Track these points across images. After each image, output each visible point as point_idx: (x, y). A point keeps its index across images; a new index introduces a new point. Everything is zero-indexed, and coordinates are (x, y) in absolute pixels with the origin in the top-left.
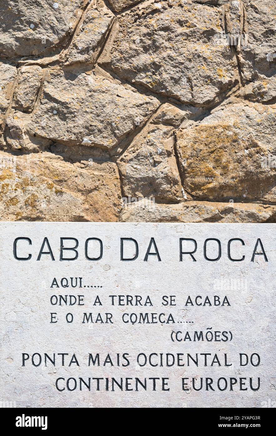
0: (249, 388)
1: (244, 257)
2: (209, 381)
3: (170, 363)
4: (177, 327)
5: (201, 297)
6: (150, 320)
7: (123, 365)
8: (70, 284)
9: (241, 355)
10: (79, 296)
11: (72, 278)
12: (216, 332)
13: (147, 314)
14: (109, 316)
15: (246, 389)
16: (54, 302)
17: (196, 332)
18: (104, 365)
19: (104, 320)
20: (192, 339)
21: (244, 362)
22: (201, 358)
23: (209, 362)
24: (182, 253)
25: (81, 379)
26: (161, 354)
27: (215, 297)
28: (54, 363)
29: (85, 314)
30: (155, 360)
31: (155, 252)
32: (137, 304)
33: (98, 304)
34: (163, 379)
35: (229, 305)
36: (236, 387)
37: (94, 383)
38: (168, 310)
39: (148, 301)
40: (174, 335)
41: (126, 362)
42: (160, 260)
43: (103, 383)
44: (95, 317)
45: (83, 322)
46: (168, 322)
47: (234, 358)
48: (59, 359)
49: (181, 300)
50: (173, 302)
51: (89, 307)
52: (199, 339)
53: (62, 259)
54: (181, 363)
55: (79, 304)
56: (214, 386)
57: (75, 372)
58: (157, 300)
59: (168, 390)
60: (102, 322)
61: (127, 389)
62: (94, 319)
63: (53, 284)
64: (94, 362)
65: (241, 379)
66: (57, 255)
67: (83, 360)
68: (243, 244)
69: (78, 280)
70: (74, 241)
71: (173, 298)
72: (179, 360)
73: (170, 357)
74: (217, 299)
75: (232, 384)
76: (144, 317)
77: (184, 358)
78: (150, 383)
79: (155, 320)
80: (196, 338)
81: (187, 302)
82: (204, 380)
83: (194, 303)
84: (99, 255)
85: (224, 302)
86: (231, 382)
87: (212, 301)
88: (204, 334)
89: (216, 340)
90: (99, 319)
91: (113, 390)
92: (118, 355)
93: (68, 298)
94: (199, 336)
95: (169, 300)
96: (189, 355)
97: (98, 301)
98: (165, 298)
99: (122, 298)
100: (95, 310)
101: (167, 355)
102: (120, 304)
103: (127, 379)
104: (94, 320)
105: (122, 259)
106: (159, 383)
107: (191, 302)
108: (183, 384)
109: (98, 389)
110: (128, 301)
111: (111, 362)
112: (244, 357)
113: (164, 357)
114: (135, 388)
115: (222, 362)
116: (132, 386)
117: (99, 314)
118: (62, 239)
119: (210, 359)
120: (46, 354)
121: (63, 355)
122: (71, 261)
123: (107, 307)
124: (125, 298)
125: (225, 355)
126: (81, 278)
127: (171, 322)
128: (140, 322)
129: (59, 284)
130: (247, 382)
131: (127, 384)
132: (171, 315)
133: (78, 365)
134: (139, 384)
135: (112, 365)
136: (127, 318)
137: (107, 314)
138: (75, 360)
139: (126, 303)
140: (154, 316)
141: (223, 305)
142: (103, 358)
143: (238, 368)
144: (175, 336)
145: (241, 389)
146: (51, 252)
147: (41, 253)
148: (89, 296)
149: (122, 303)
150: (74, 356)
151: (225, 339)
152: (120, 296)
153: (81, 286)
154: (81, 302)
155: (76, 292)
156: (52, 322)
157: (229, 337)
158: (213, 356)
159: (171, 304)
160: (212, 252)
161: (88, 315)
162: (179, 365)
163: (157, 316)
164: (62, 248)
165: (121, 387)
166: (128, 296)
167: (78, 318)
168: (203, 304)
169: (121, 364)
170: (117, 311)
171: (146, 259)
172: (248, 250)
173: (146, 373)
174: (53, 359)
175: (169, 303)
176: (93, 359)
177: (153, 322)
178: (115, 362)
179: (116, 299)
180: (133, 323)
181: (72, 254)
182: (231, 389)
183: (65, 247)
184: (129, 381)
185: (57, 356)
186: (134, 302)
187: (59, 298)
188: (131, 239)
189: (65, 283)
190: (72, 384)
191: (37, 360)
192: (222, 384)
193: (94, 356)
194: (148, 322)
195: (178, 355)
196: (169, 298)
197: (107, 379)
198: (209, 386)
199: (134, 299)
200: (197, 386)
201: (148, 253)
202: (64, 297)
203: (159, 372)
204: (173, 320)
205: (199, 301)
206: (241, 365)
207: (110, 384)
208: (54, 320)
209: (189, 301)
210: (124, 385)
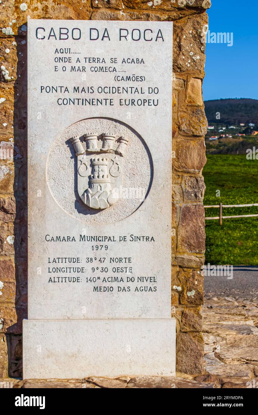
0: (153, 104)
1: (152, 38)
2: (133, 101)
3: (114, 92)
4: (118, 74)
5: (130, 59)
6: (104, 70)
7: (91, 93)
8: (64, 52)
9: (149, 88)
10: (69, 58)
11: (65, 49)
12: (137, 77)
13: (103, 67)
14: (84, 68)
15: (151, 105)
16: (56, 61)
17: (127, 77)
18: (81, 92)
19: (81, 70)
20: (125, 80)
21: (151, 92)
22: (129, 90)
23: (133, 91)
24: (120, 37)
25: (70, 99)
26: (110, 87)
27: (137, 59)
28: (56, 91)
29: (72, 67)
30: (107, 90)
31: (107, 36)
32: (98, 62)
33: (78, 62)
34: (110, 100)
35: (144, 63)
36: (146, 104)
37: (76, 101)
38: (114, 65)
39: (103, 61)
40: (116, 78)
41: (92, 91)
42: (110, 40)
43: (81, 101)
44: (77, 68)
45: (71, 71)
46: (113, 72)
47: (146, 90)
48: (59, 89)
49: (120, 61)
50: (116, 62)
51: (74, 63)
52: (128, 80)
53: (60, 39)
54: (119, 92)
55: (69, 62)
56: (136, 103)
57: (67, 95)
58: (108, 60)
59: (113, 105)
60: (80, 71)
61: (93, 105)
62: (77, 70)
63: (56, 52)
64: (76, 91)
65: (149, 100)
66: (58, 37)
67: (71, 89)
68: (152, 32)
69: (69, 50)
70: (66, 30)
71: (116, 59)
72: (118, 90)
73: (114, 89)
74: (138, 60)
75: (144, 102)
76: (101, 69)
77: (121, 89)
78: (104, 102)
79: (106, 70)
80: (127, 80)
81: (123, 61)
82: (131, 100)
83: (126, 62)
84: (79, 37)
85: (141, 62)
86: (144, 101)
87: (135, 62)
88: (131, 77)
89: (137, 81)
90: (79, 69)
91: (86, 105)
92: (88, 87)
93: (64, 59)
94: (129, 78)
95: (114, 60)
96: (123, 88)
97: (78, 60)
98: (112, 59)
99: (90, 59)
100: (77, 65)
101: (113, 88)
102: (89, 62)
103: (93, 99)
104: (76, 70)
105: (91, 39)
106: (108, 101)
107: (125, 62)
108: (120, 102)
109: (78, 104)
110: (93, 60)
111: (85, 91)
112: (151, 89)
113: (111, 89)
114: (96, 104)
115: (140, 92)
116: (95, 103)
117: (79, 67)
118: (60, 29)
119: (134, 90)
120: (53, 87)
121: (61, 87)
122: (65, 40)
123: (83, 63)
124: (92, 59)
125: (141, 88)
126: (70, 49)
127: (114, 71)
128: (99, 71)
129: (59, 52)
130: (152, 101)
131: (93, 102)
132: (114, 68)
133: (68, 92)
134: (98, 102)
135: (85, 92)
136: (93, 69)
137: (83, 67)
138: (67, 90)
139: (92, 62)
140: (106, 68)
141: (141, 63)
142: (80, 89)
143: (147, 95)
144: (116, 79)
145: (149, 105)
146: (55, 36)
147: (50, 36)
148: (74, 58)
149: (90, 61)
150: (66, 88)
151: (141, 80)
152: (89, 58)
153: (70, 53)
154: (70, 61)
155: (67, 55)
156: (55, 71)
157: (144, 79)
158: (135, 89)
159: (115, 62)
160: (136, 37)
161: (73, 67)
162: (118, 93)
163: (108, 68)
164: (61, 34)
165: (90, 103)
166: (93, 58)
167: (69, 69)
168: (131, 62)
169: (89, 92)
170: (88, 66)
171: (102, 39)
172: (154, 35)
173: (102, 96)
174: (56, 89)
175: (114, 62)
176: (76, 89)
177: (106, 71)
178: (87, 91)
179: (87, 60)
180: (96, 72)
181: (66, 37)
182: (144, 105)
183: (62, 33)
184: (94, 100)
185: (58, 87)
186: (96, 61)
187: (59, 58)
188: (95, 29)
189: (62, 51)
190: (65, 102)
191: (48, 90)
192: (140, 102)
193: (76, 88)
194: (103, 71)
195: (118, 88)
196: (114, 59)
197: (83, 99)
198: (133, 103)
199: (97, 59)
200: (127, 103)
201: (104, 36)
202: (62, 58)
203: (109, 96)
204: (116, 70)
205: (129, 61)
206: (149, 93)
207: (84, 102)
208: (56, 70)
209: (124, 61)
210: (91, 102)
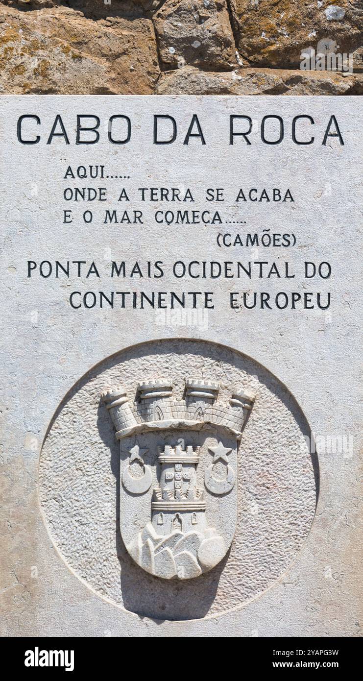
0: (316, 306)
1: (313, 139)
2: (265, 297)
3: (215, 274)
4: (225, 228)
5: (256, 190)
6: (191, 220)
7: (155, 276)
8: (88, 174)
9: (306, 263)
10: (100, 189)
11: (91, 167)
12: (274, 235)
13: (186, 212)
14: (138, 214)
15: (312, 307)
16: (68, 196)
17: (249, 235)
18: (132, 276)
19: (132, 219)
20: (244, 243)
21: (310, 273)
22: (256, 268)
23: (265, 273)
24: (232, 134)
25: (102, 293)
26: (204, 263)
27: (274, 190)
28: (67, 273)
29: (108, 212)
30: (197, 270)
31: (198, 133)
32: (173, 200)
33: (124, 199)
34: (206, 294)
35: (292, 200)
36: (300, 304)
37: (118, 299)
38: (214, 207)
39: (188, 195)
40: (221, 238)
41: (158, 273)
42: (204, 143)
43: (129, 299)
44: (120, 215)
45: (105, 222)
46: (213, 223)
47: (297, 268)
48: (74, 268)
49: (230, 195)
50: (220, 198)
51: (113, 203)
52: (253, 243)
53: (79, 142)
54: (229, 273)
55: (100, 200)
56: (271, 303)
57: (94, 284)
58: (199, 194)
59: (213, 307)
60: (129, 222)
61: (160, 306)
62: (119, 218)
63: (67, 174)
64: (118, 273)
65: (306, 294)
66: (72, 137)
67: (104, 270)
68: (313, 122)
69: (100, 169)
70: (94, 119)
71: (220, 192)
72: (226, 270)
73: (216, 267)
74: (277, 192)
75: (294, 300)
76: (183, 216)
77: (234, 268)
78: (189, 299)
79: (196, 220)
80: (250, 243)
81: (239, 197)
82: (259, 295)
83: (247, 198)
84: (126, 137)
85: (286, 197)
86: (293, 298)
87: (271, 196)
88: (260, 237)
89: (274, 245)
90: (126, 218)
91: (142, 307)
92: (149, 263)
93: (87, 191)
94: (253, 240)
95: (215, 194)
96: (239, 264)
97: (124, 195)
98: (210, 192)
99: (155, 191)
100: (120, 208)
101: (212, 263)
102: (152, 199)
103: (160, 293)
104: (119, 220)
105: (156, 142)
106: (201, 298)
107: (244, 197)
108: (232, 300)
109: (123, 306)
110: (162, 195)
111: (140, 272)
112: (310, 266)
113: (208, 266)
114: (169, 306)
115: (282, 272)
116: (167, 303)
117: (126, 212)
118: (79, 116)
119: (266, 269)
120: (58, 263)
121: (79, 263)
122: (90, 145)
123: (136, 202)
124: (159, 192)
125: (287, 264)
126: (102, 167)
127: (217, 222)
128: (177, 222)
129: (75, 174)
130: (314, 298)
131: (160, 300)
132: (217, 213)
133: (98, 275)
134: (175, 300)
135: (141, 276)
136: (161, 217)
137: (135, 212)
138: (94, 270)
139: (159, 198)
140: (196, 214)
141: (285, 200)
142: (129, 268)
143: (302, 281)
144: (222, 240)
145: (306, 307)
146: (64, 134)
147: (53, 134)
148: (113, 189)
149: (155, 197)
150: (93, 264)
151: (286, 243)
152: (152, 189)
153: (102, 177)
154: (103, 197)
155: (96, 184)
156: (65, 222)
157: (292, 242)
158: (270, 265)
159: (218, 200)
160: (272, 133)
161: (111, 213)
162: (226, 276)
163: (200, 214)
164: (79, 128)
165: (152, 304)
166: (162, 189)
167: (99, 217)
168: (259, 199)
169: (152, 275)
170: (148, 208)
171: (186, 142)
172: (319, 131)
173: (184, 286)
174: (66, 269)
175: (215, 199)
176: (118, 269)
177: (194, 222)
178: (144, 272)
179: (148, 193)
180: (169, 223)
181: (92, 136)
182: (293, 307)
183: (83, 126)
184: (163, 296)
185: (71, 264)
186: (170, 197)
187: (74, 191)
188: (167, 116)
189: (82, 172)
190: (90, 300)
191: (46, 269)
192: (282, 300)
193: (118, 265)
194: (188, 222)
195: (226, 263)
196: (216, 192)
197: (135, 294)
198: (264, 303)
199: (171, 192)
200: (250, 302)
201: (189, 135)
202: (81, 190)
203: (201, 285)
204: (220, 219)
205: (254, 195)
206: (307, 277)
207: (138, 300)
208: (68, 219)
209: (241, 195)
210: (155, 301)
